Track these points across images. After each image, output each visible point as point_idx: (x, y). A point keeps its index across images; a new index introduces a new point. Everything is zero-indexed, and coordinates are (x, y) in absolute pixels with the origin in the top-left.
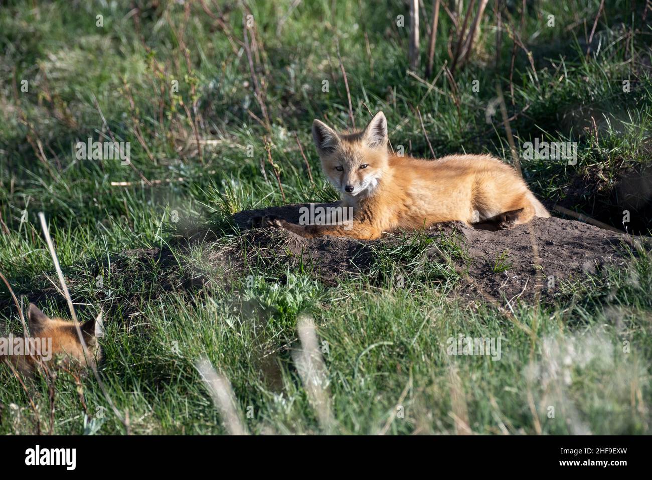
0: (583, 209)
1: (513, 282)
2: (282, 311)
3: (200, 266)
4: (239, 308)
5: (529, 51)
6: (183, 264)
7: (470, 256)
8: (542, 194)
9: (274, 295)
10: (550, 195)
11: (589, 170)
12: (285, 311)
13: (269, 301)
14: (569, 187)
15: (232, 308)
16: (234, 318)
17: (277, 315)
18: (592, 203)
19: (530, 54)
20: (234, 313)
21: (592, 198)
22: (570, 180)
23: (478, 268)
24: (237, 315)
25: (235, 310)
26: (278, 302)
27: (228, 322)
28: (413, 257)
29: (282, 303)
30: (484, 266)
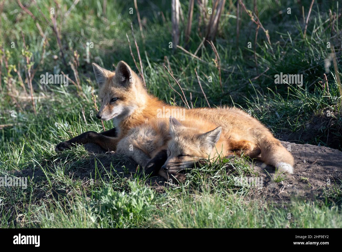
0: (320, 139)
1: (288, 189)
2: (129, 211)
3: (63, 181)
4: (99, 209)
5: (266, 30)
6: (52, 179)
7: (255, 171)
8: (290, 129)
9: (123, 199)
10: (296, 130)
11: (323, 111)
12: (131, 211)
13: (120, 204)
14: (311, 123)
15: (94, 209)
16: (96, 216)
17: (126, 214)
18: (327, 134)
19: (267, 32)
20: (96, 213)
21: (327, 131)
22: (310, 119)
24: (98, 213)
25: (96, 210)
26: (126, 204)
27: (92, 218)
28: (215, 172)
29: (129, 205)
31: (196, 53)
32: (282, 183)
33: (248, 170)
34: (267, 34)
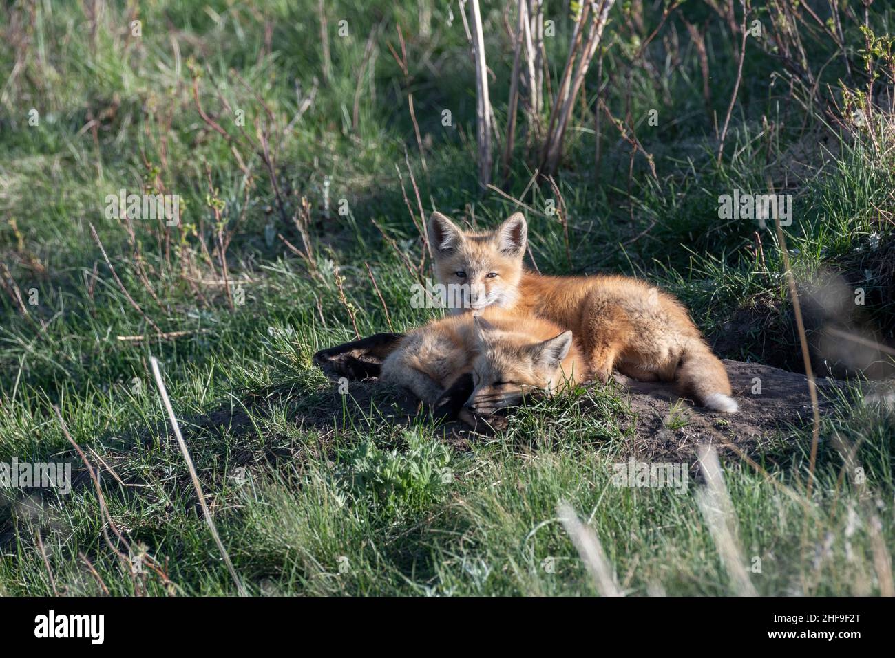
0: (750, 350)
1: (693, 440)
2: (405, 486)
3: (285, 433)
4: (350, 483)
5: (649, 154)
6: (264, 430)
7: (633, 410)
9: (394, 464)
11: (755, 300)
12: (409, 484)
13: (388, 473)
14: (732, 322)
15: (341, 484)
16: (346, 495)
17: (400, 490)
18: (762, 341)
19: (650, 157)
20: (345, 490)
21: (762, 335)
22: (731, 314)
23: (644, 425)
24: (348, 490)
25: (345, 485)
26: (399, 473)
27: (338, 499)
28: (560, 412)
29: (405, 475)
30: (653, 422)
31: (522, 198)
32: (683, 430)
33: (620, 408)
34: (651, 163)
